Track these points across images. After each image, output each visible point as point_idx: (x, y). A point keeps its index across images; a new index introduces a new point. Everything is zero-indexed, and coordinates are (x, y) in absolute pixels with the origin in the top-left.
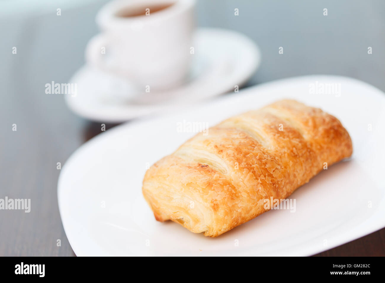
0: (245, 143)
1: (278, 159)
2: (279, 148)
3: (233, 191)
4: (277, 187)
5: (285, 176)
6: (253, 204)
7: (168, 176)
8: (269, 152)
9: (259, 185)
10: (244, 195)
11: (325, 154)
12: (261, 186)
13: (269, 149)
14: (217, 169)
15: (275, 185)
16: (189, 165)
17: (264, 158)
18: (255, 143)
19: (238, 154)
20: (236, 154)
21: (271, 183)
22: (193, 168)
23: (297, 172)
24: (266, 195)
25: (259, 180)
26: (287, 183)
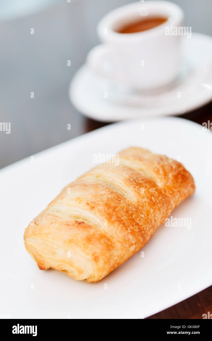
0: (112, 198)
1: (141, 209)
2: (141, 199)
3: (109, 243)
4: (143, 233)
5: (148, 223)
6: (126, 251)
7: (50, 233)
8: (133, 203)
9: (129, 234)
10: (118, 245)
11: (177, 197)
12: (131, 235)
13: (132, 200)
14: (92, 224)
15: (141, 232)
16: (67, 223)
17: (130, 210)
18: (120, 197)
19: (108, 209)
20: (106, 209)
21: (138, 230)
22: (71, 225)
23: (157, 216)
24: (135, 241)
25: (129, 230)
26: (150, 228)
